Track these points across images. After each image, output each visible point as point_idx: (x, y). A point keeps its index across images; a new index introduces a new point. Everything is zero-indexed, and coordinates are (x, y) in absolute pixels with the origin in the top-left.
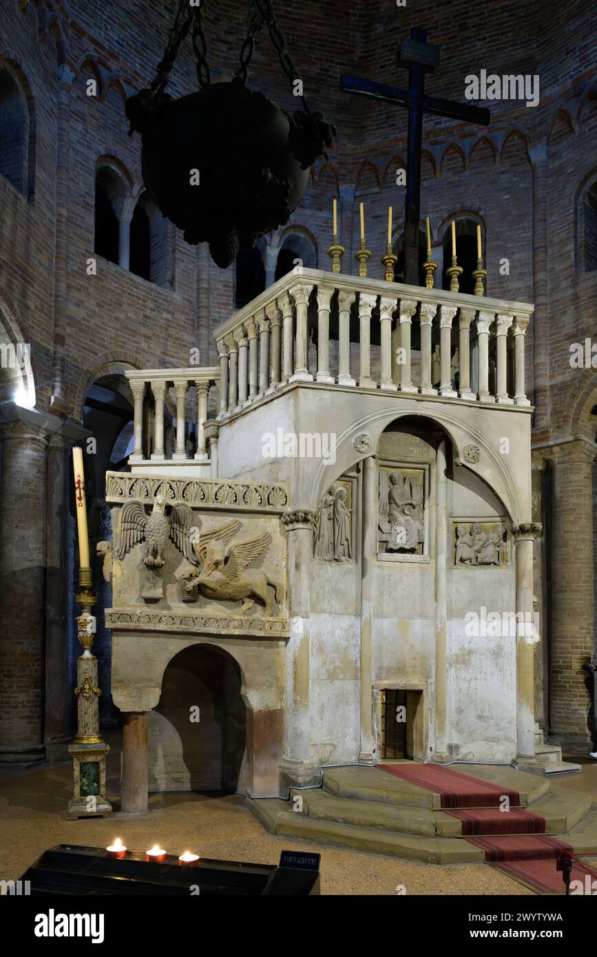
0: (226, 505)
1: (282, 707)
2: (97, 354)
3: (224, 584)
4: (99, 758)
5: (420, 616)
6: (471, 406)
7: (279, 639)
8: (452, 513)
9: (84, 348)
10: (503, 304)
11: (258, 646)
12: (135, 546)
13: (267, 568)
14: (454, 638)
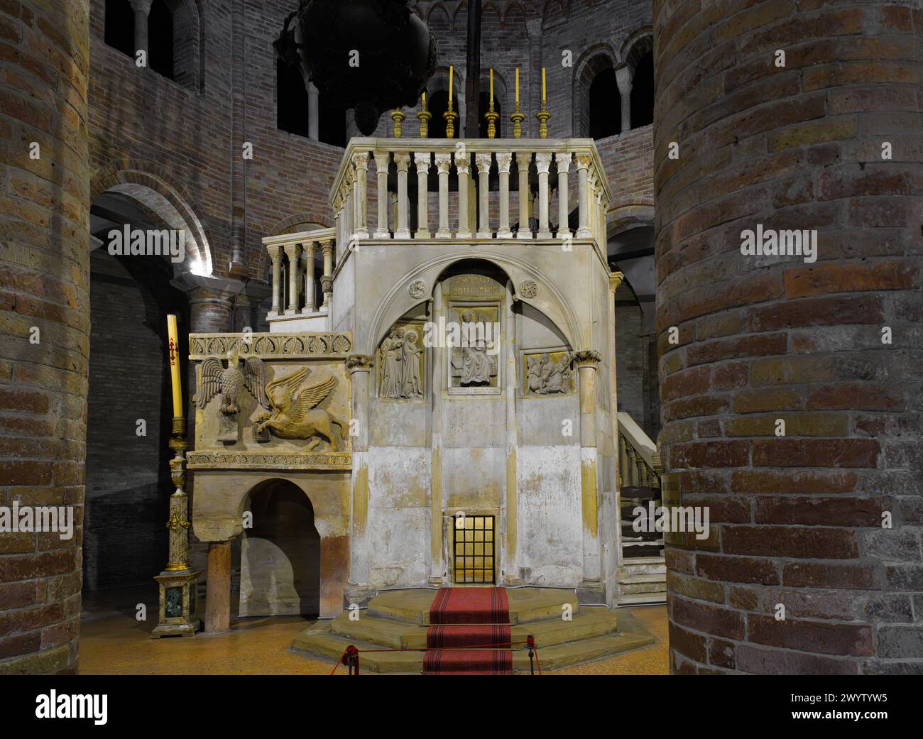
0: (294, 355)
1: (347, 533)
2: (281, 219)
3: (288, 425)
4: (182, 584)
5: (492, 445)
6: (526, 245)
7: (345, 471)
8: (521, 346)
9: (266, 215)
10: (560, 142)
11: (326, 479)
13: (334, 409)
14: (524, 465)
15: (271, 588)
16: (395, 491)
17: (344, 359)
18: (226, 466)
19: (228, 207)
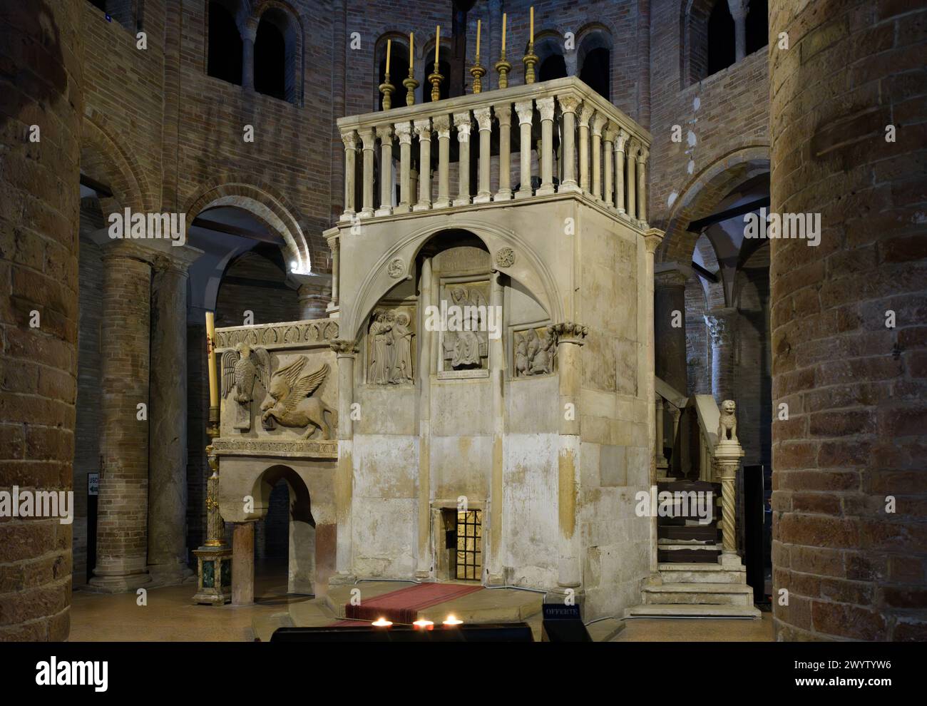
0: (293, 344)
1: (335, 522)
3: (286, 414)
4: (214, 558)
5: (481, 432)
6: (504, 207)
8: (509, 322)
11: (319, 467)
12: (234, 386)
13: (326, 396)
14: (510, 454)
16: (382, 480)
17: (332, 346)
18: (240, 452)
19: (327, 206)
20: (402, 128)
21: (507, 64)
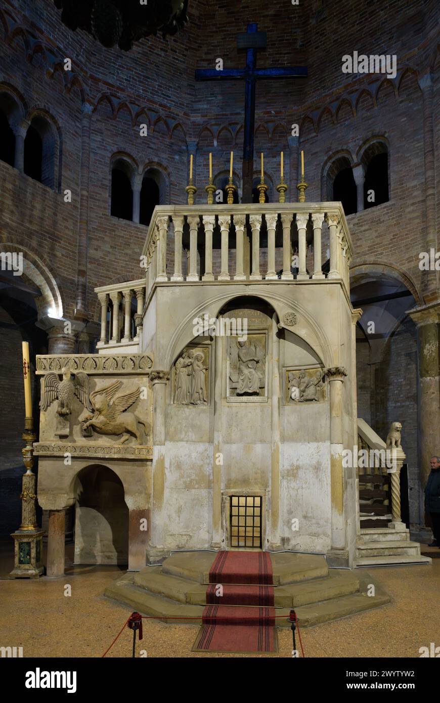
0: (111, 371)
1: (149, 507)
2: (111, 279)
3: (105, 424)
4: (31, 540)
5: (261, 441)
6: (289, 284)
7: (147, 460)
8: (284, 364)
9: (101, 276)
10: (315, 205)
11: (133, 465)
12: (54, 402)
13: (139, 412)
14: (286, 456)
15: (96, 544)
16: (185, 476)
17: (147, 374)
18: (61, 454)
19: (75, 270)
20: (209, 220)
21: (286, 186)
